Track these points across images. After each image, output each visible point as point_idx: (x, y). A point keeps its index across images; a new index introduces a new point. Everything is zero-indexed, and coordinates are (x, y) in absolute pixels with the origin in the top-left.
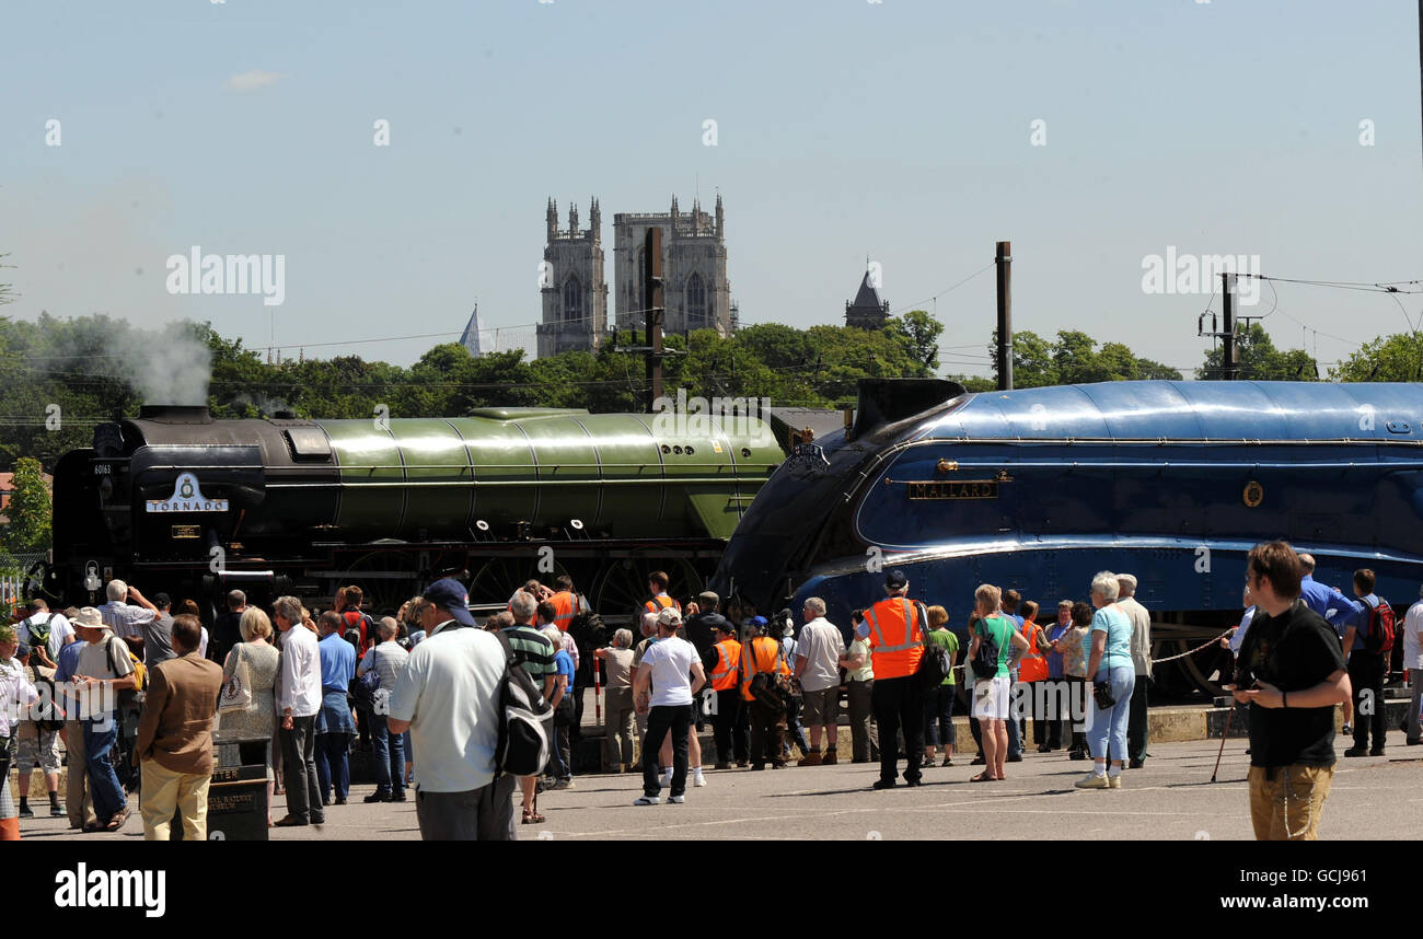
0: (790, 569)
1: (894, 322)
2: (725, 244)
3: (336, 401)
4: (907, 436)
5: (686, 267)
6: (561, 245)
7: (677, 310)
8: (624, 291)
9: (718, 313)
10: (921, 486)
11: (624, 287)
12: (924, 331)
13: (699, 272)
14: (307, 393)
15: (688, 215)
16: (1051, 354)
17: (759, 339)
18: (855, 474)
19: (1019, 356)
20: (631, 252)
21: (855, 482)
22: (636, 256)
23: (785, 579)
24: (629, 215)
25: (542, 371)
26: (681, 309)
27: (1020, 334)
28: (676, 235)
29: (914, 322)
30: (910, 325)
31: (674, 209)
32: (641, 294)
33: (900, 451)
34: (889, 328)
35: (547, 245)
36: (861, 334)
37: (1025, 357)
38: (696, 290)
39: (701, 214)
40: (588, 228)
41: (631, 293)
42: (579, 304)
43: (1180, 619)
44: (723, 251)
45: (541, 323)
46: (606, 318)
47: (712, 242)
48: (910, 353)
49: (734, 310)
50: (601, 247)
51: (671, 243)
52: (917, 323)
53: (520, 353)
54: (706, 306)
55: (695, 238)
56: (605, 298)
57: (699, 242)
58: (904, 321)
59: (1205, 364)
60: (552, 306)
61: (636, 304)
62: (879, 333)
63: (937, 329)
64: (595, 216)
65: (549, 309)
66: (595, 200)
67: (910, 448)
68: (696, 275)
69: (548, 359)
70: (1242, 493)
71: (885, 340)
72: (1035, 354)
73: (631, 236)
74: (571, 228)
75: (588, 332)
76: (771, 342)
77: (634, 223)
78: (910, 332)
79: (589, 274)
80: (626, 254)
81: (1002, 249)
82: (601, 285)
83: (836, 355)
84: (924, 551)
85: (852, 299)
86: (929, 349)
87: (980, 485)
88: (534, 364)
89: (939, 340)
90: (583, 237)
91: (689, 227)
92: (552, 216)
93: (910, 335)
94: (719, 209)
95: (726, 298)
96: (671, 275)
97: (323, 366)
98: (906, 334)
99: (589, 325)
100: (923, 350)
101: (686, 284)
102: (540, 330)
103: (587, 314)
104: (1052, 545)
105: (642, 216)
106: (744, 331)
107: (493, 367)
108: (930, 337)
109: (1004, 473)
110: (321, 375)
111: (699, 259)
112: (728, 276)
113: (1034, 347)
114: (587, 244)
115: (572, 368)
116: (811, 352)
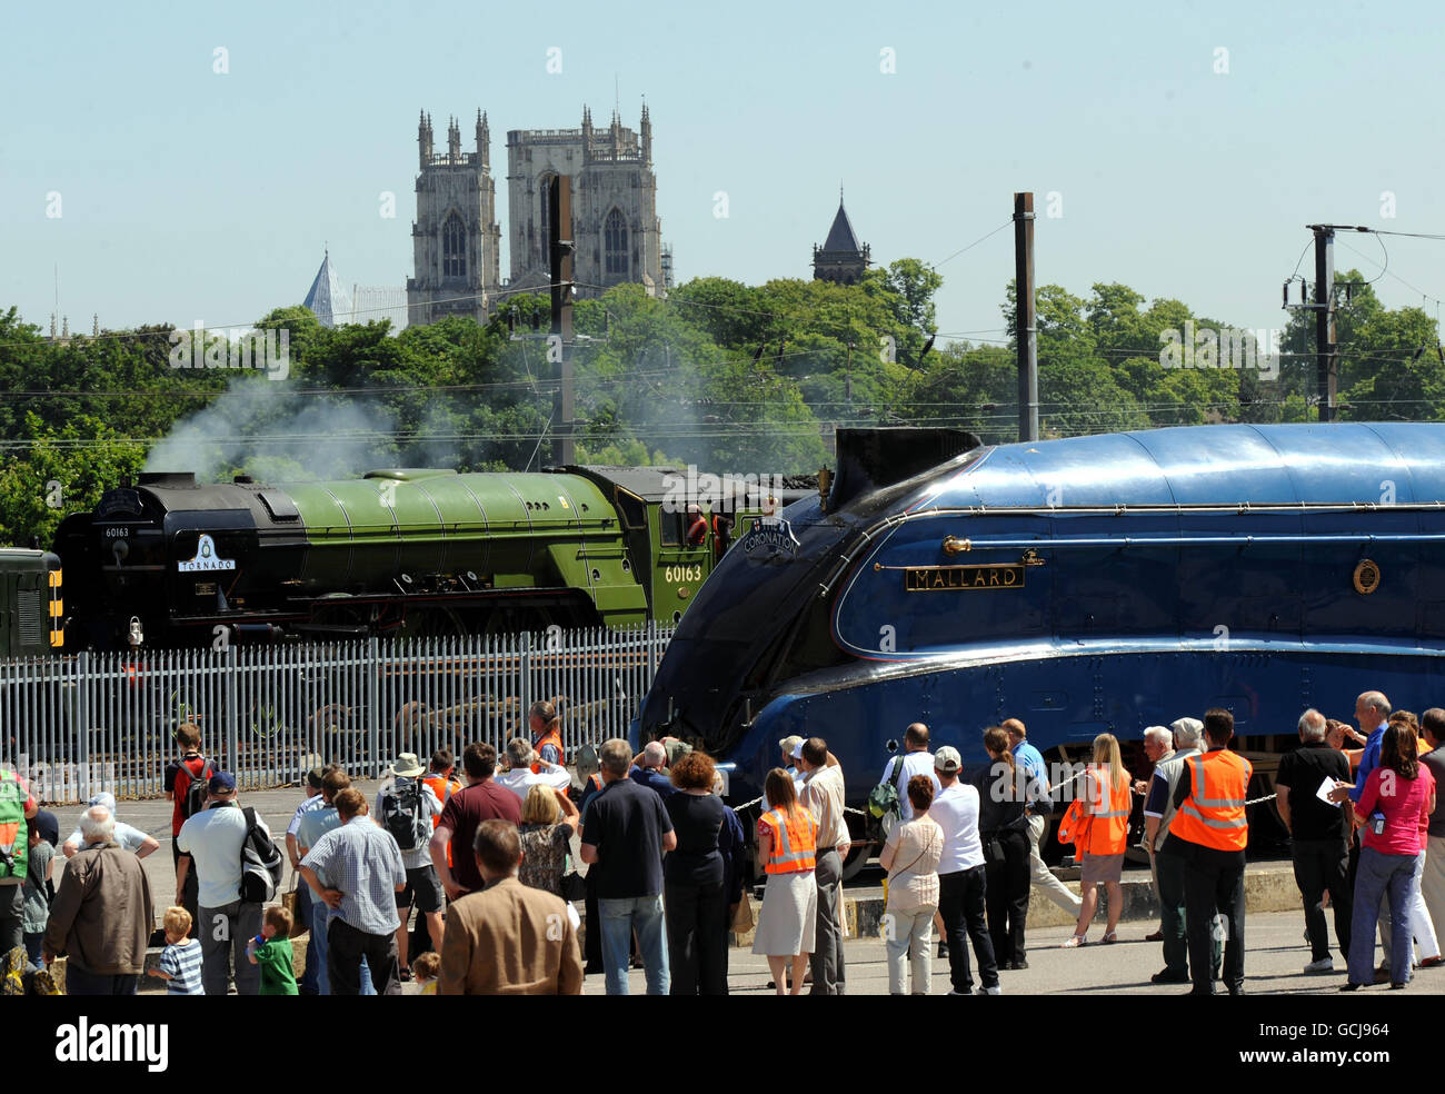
0: (747, 687)
1: (876, 275)
2: (654, 170)
3: (142, 389)
4: (903, 506)
5: (602, 201)
6: (439, 173)
7: (591, 257)
8: (522, 233)
9: (645, 260)
10: (922, 572)
11: (522, 228)
12: (916, 285)
13: (620, 207)
14: (104, 380)
15: (606, 132)
16: (1084, 315)
17: (699, 299)
18: (833, 558)
19: (1042, 318)
20: (530, 182)
21: (835, 567)
22: (536, 187)
23: (743, 699)
24: (527, 132)
25: (414, 349)
26: (597, 258)
27: (1043, 289)
28: (589, 159)
29: (903, 273)
30: (897, 278)
31: (587, 124)
32: (543, 235)
33: (894, 526)
34: (870, 282)
35: (419, 174)
36: (834, 290)
37: (1049, 318)
38: (616, 231)
39: (622, 130)
40: (474, 149)
41: (531, 236)
42: (463, 249)
43: (1269, 744)
44: (652, 179)
45: (412, 277)
46: (498, 269)
47: (636, 167)
48: (898, 315)
49: (667, 256)
50: (492, 175)
51: (582, 169)
52: (906, 274)
53: (386, 325)
54: (630, 253)
55: (614, 162)
56: (496, 242)
57: (620, 168)
58: (889, 272)
59: (1289, 327)
60: (427, 254)
61: (537, 251)
62: (857, 288)
63: (934, 282)
64: (482, 133)
65: (422, 258)
66: (482, 113)
67: (907, 523)
68: (615, 211)
69: (422, 327)
70: (1352, 575)
71: (865, 298)
72: (1062, 314)
73: (529, 160)
74: (451, 150)
75: (474, 288)
76: (714, 303)
77: (534, 143)
78: (898, 287)
79: (474, 211)
80: (523, 184)
81: (1022, 202)
82: (491, 225)
83: (800, 318)
84: (928, 660)
85: (822, 242)
86: (922, 308)
87: (1000, 570)
88: (404, 339)
89: (936, 297)
90: (466, 162)
91: (606, 148)
92: (425, 135)
93: (898, 291)
94: (645, 124)
95: (656, 241)
96: (584, 211)
97: (124, 338)
98: (894, 290)
99: (476, 279)
100: (915, 310)
101: (603, 223)
102: (411, 285)
103: (474, 263)
104: (1098, 649)
105: (544, 134)
106: (680, 289)
107: (349, 343)
108: (924, 292)
109: (1033, 554)
110: (121, 354)
111: (619, 190)
112: (659, 212)
113: (1061, 306)
114: (472, 171)
115: (455, 339)
116: (767, 318)
